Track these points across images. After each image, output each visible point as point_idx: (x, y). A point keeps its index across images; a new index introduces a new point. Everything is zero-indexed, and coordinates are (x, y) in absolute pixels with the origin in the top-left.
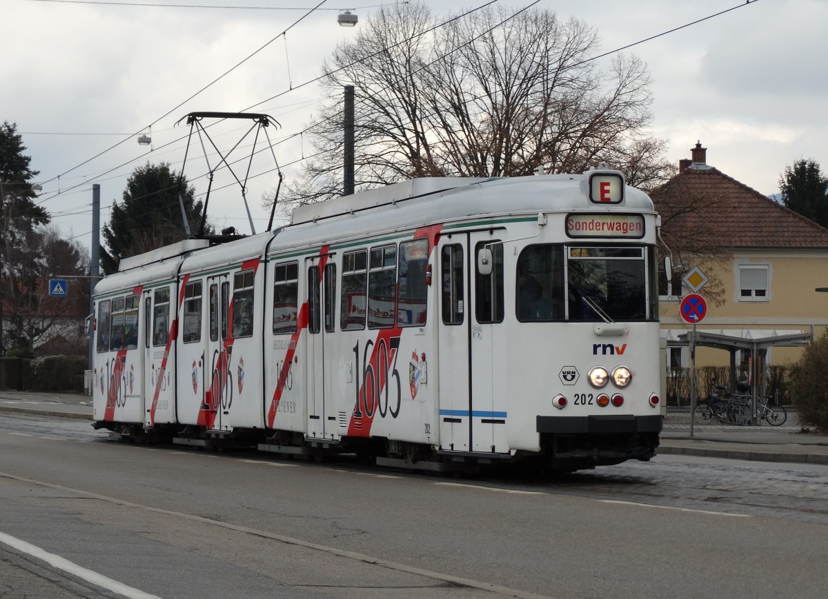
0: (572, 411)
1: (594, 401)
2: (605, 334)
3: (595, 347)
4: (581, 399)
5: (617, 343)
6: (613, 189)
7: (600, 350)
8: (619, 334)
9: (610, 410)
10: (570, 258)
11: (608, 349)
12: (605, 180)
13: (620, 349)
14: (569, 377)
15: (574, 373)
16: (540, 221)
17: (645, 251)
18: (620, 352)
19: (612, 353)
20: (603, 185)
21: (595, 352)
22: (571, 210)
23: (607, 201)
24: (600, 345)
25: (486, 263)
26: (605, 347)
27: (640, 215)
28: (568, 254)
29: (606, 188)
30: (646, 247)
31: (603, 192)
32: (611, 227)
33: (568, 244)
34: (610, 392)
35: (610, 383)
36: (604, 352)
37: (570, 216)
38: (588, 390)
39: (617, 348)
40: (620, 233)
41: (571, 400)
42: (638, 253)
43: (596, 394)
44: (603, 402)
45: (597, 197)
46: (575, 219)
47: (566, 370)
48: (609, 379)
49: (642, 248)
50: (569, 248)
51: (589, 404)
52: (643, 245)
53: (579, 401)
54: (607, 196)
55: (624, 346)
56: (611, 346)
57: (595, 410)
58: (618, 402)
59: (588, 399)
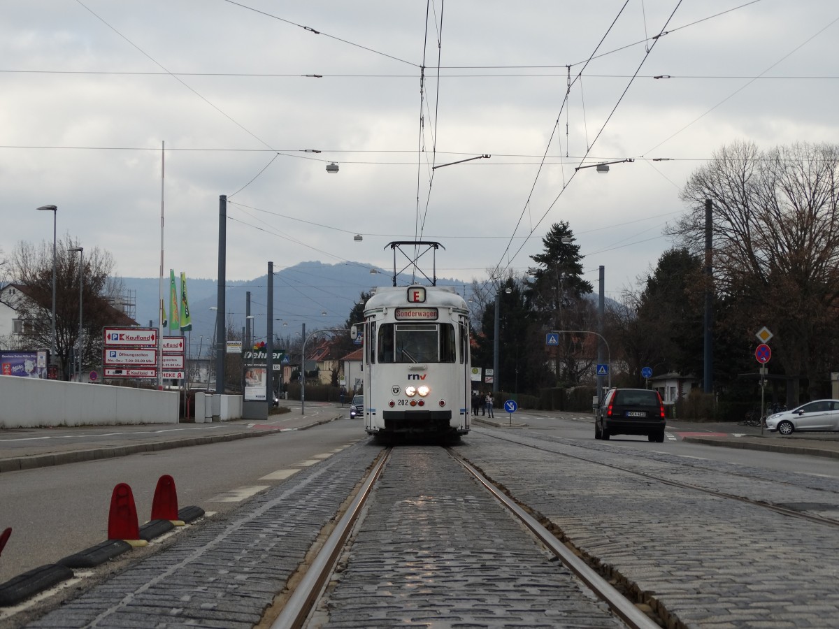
0: (397, 408)
1: (408, 403)
2: (413, 369)
3: (409, 376)
4: (402, 402)
5: (421, 374)
6: (421, 295)
7: (412, 377)
8: (421, 369)
9: (417, 408)
10: (397, 330)
11: (416, 377)
12: (416, 290)
14: (396, 391)
15: (398, 389)
16: (384, 312)
17: (438, 326)
18: (423, 378)
19: (418, 379)
20: (415, 293)
21: (409, 378)
22: (397, 306)
23: (418, 301)
24: (411, 375)
25: (354, 333)
26: (414, 376)
27: (436, 309)
28: (396, 328)
29: (417, 295)
30: (439, 324)
31: (415, 297)
32: (420, 314)
33: (396, 324)
34: (417, 399)
35: (417, 394)
36: (414, 379)
37: (397, 309)
38: (405, 398)
39: (421, 376)
40: (425, 318)
41: (397, 403)
42: (435, 328)
43: (410, 400)
44: (413, 404)
45: (412, 298)
46: (401, 311)
47: (394, 387)
48: (416, 392)
50: (397, 326)
51: (406, 405)
52: (437, 323)
53: (400, 404)
54: (417, 298)
55: (425, 375)
56: (418, 375)
57: (409, 408)
58: (421, 404)
59: (405, 402)
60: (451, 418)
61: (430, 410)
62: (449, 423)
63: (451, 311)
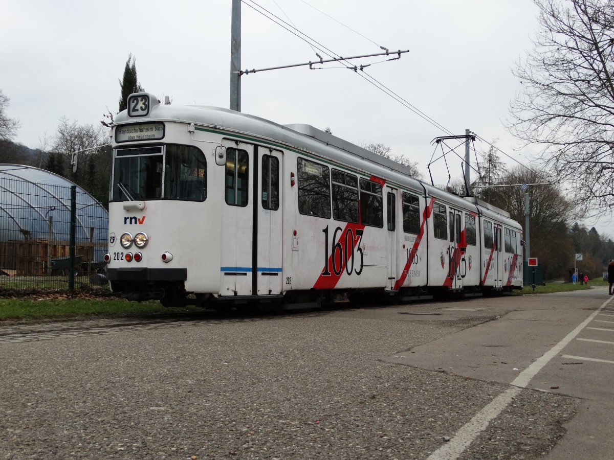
0: (112, 264)
1: (124, 257)
2: (128, 209)
3: (126, 219)
4: (118, 256)
5: (139, 216)
7: (128, 221)
9: (134, 264)
10: (117, 157)
11: (133, 220)
13: (141, 220)
14: (112, 240)
15: (114, 237)
17: (164, 149)
18: (141, 223)
19: (136, 223)
21: (125, 223)
22: (118, 124)
24: (128, 218)
26: (131, 219)
27: (163, 123)
28: (115, 152)
30: (165, 146)
33: (116, 147)
34: (134, 251)
35: (134, 245)
36: (131, 223)
37: (118, 127)
38: (121, 250)
39: (139, 220)
41: (112, 257)
42: (160, 150)
43: (126, 252)
44: (129, 258)
45: (134, 112)
46: (122, 129)
47: (111, 235)
48: (134, 241)
49: (162, 147)
50: (116, 150)
51: (121, 260)
53: (116, 258)
55: (144, 218)
56: (135, 218)
57: (124, 264)
58: (138, 258)
59: (121, 256)
60: (185, 279)
61: (150, 266)
62: (184, 286)
63: (192, 128)
